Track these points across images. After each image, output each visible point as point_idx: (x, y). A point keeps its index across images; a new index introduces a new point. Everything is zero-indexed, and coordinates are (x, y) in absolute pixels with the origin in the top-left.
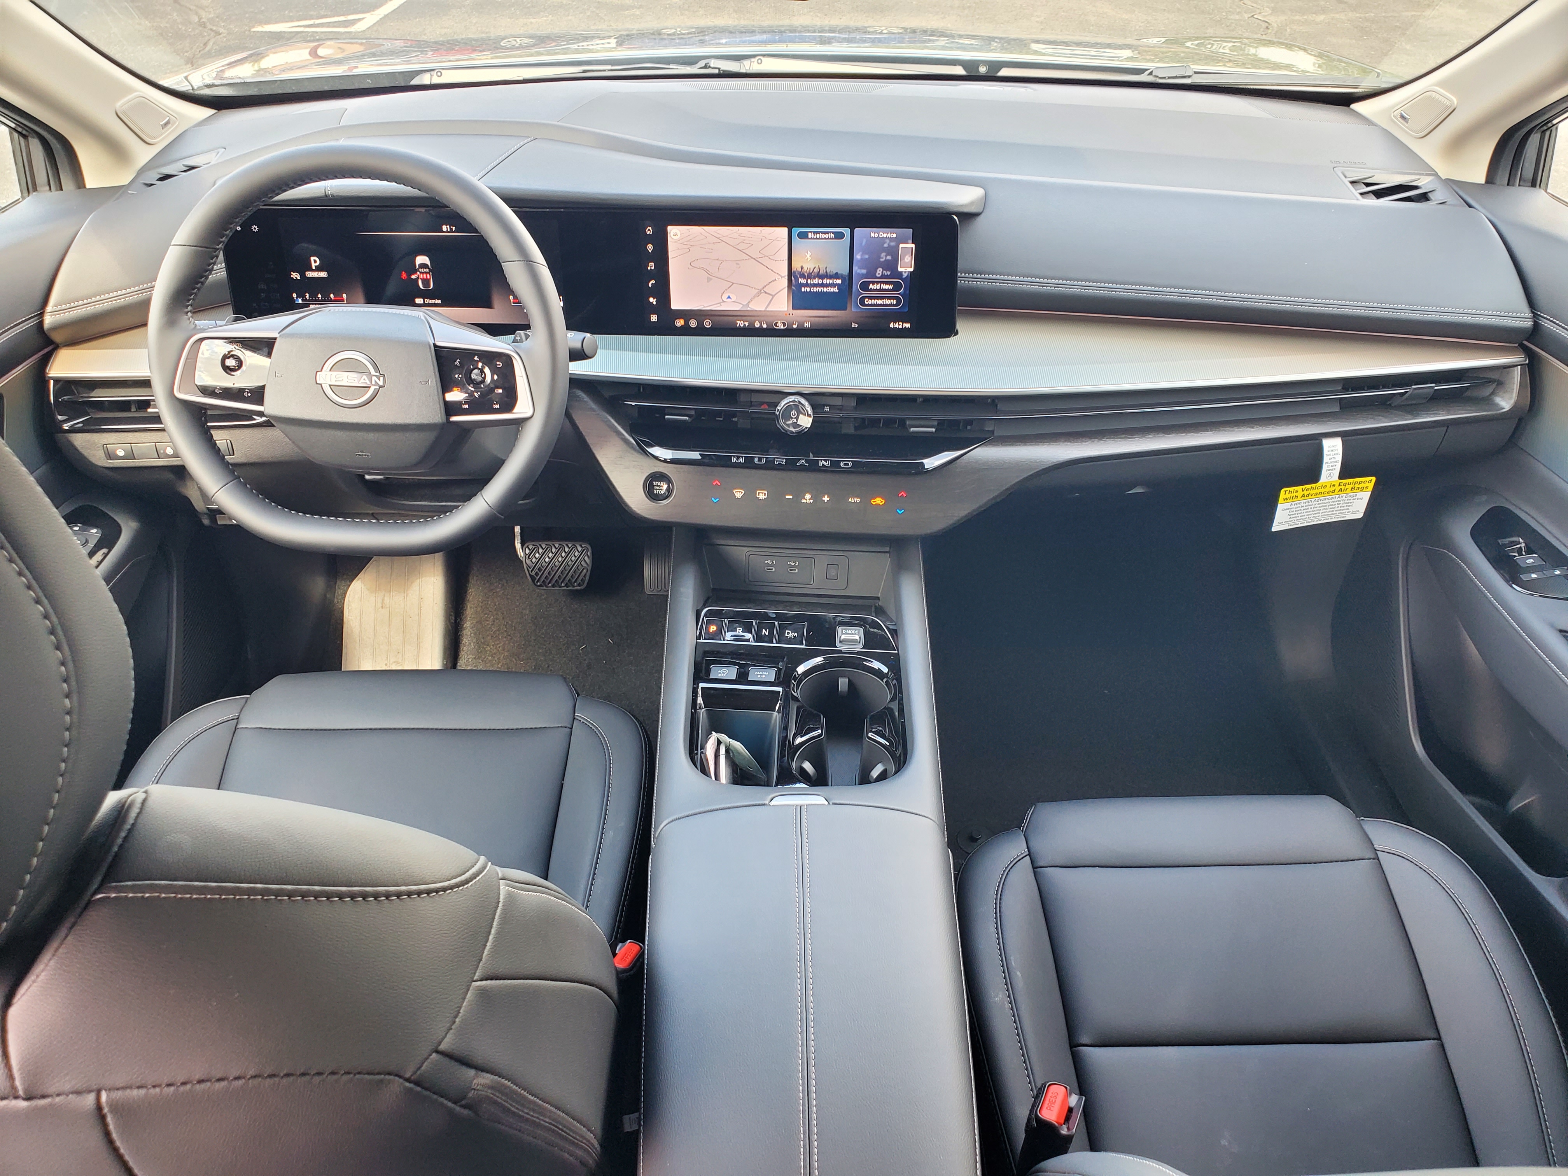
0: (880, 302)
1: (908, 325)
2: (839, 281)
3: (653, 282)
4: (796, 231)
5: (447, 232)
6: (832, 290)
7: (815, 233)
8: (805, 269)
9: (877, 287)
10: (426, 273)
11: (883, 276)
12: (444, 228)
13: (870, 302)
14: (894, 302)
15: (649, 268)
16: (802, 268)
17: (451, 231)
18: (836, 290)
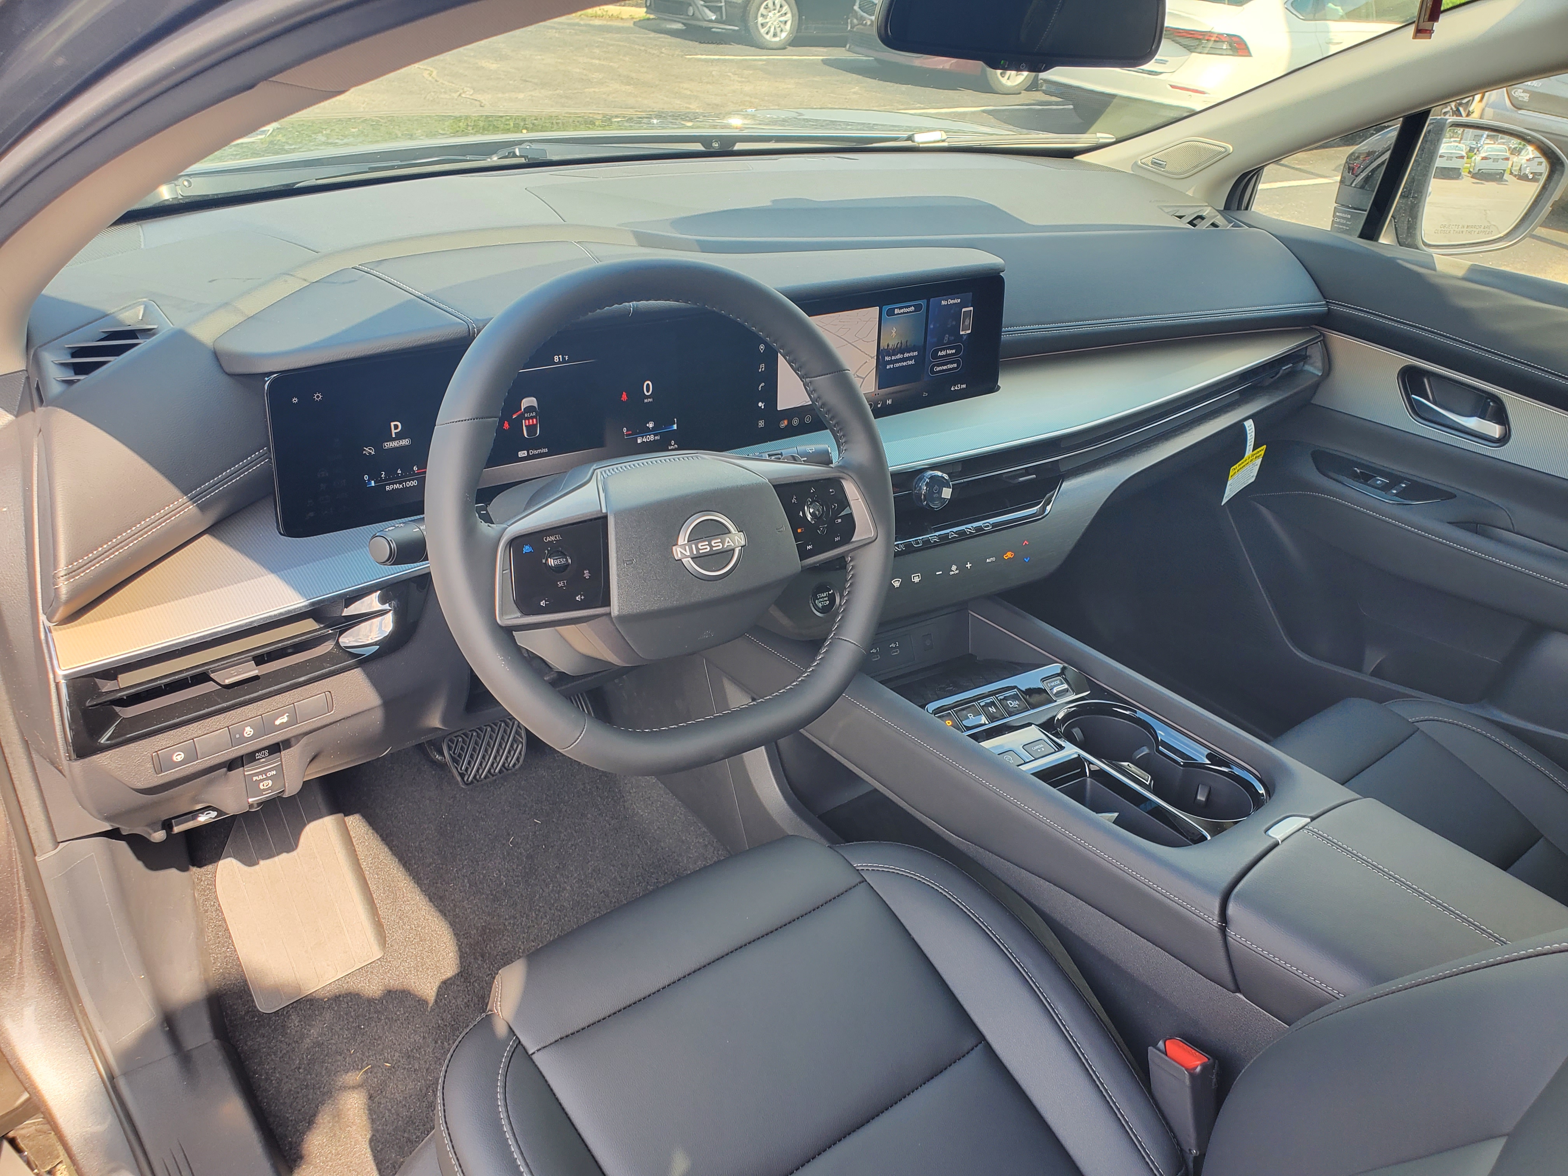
0: (945, 368)
1: (964, 386)
2: (916, 353)
3: (763, 384)
4: (886, 308)
5: (559, 363)
6: (910, 363)
7: (900, 308)
8: (890, 346)
9: (944, 353)
10: (532, 418)
11: (949, 342)
12: (556, 359)
13: (939, 369)
14: (955, 365)
15: (760, 370)
16: (888, 346)
17: (564, 361)
18: (913, 362)
